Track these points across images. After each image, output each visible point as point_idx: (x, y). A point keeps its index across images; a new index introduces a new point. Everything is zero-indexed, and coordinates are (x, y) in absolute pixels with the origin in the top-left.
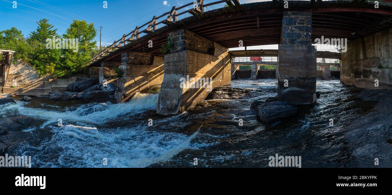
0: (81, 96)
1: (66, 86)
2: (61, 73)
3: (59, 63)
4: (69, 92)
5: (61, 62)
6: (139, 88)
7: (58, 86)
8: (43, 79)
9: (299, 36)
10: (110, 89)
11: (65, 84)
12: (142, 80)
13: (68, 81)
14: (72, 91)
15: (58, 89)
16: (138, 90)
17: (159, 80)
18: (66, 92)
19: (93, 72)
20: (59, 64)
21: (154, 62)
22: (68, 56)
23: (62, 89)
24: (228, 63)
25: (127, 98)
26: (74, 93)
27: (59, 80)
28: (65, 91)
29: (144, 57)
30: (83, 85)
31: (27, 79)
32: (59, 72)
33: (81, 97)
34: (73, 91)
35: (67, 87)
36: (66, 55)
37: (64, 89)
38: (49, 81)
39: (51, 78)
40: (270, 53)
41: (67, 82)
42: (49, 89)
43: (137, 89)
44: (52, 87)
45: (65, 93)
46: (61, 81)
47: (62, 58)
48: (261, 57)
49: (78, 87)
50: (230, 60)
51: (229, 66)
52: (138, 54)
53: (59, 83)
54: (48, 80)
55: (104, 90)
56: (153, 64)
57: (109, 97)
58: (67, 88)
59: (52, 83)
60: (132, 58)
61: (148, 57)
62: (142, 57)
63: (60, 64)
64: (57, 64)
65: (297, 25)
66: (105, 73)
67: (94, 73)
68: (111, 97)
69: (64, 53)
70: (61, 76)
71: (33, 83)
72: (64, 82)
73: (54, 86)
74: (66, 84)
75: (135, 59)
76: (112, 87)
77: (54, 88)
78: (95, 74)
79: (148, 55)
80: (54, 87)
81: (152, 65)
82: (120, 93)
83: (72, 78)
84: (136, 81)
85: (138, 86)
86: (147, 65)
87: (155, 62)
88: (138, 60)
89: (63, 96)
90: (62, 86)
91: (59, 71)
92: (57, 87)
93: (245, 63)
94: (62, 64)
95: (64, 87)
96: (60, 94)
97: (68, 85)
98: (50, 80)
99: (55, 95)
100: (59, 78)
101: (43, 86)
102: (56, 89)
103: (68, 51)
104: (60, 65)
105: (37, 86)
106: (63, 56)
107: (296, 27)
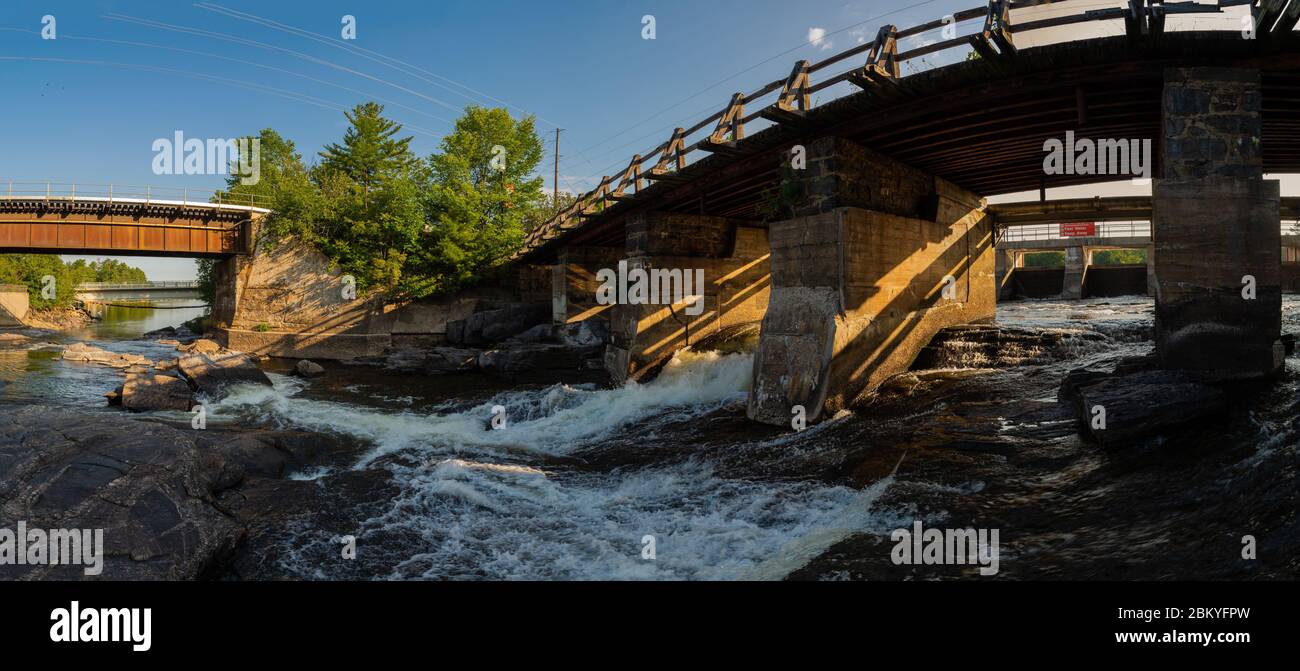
0: (489, 361)
1: (440, 328)
2: (424, 283)
3: (417, 251)
4: (451, 348)
5: (425, 247)
6: (686, 335)
7: (414, 329)
8: (364, 303)
9: (1219, 150)
11: (439, 320)
13: (448, 311)
14: (462, 344)
15: (412, 337)
16: (683, 343)
17: (755, 308)
18: (439, 349)
19: (530, 283)
20: (419, 256)
21: (737, 246)
22: (447, 227)
23: (427, 340)
24: (985, 246)
25: (647, 369)
26: (466, 352)
27: (417, 307)
28: (438, 344)
29: (702, 229)
30: (498, 325)
31: (310, 304)
32: (419, 281)
33: (490, 365)
34: (465, 346)
35: (444, 330)
36: (440, 223)
37: (435, 340)
38: (385, 312)
39: (390, 302)
40: (1124, 208)
41: (445, 316)
42: (383, 339)
43: (680, 338)
44: (394, 331)
45: (435, 353)
46: (424, 313)
47: (427, 235)
48: (1096, 224)
49: (481, 331)
50: (993, 237)
51: (986, 255)
52: (682, 221)
53: (418, 317)
54: (380, 308)
55: (570, 341)
56: (734, 255)
57: (584, 365)
58: (445, 334)
59: (394, 320)
60: (663, 233)
61: (716, 229)
62: (695, 231)
63: (422, 253)
64: (410, 254)
65: (1212, 113)
66: (573, 286)
67: (534, 285)
68: (590, 367)
69: (434, 219)
70: (425, 294)
71: (330, 316)
72: (434, 314)
73: (399, 327)
74: (440, 322)
75: (672, 236)
76: (594, 332)
77: (400, 334)
78: (537, 288)
79: (715, 223)
80: (402, 331)
81: (730, 256)
82: (622, 351)
83: (460, 302)
84: (675, 311)
85: (683, 330)
86: (712, 257)
87: (740, 248)
88: (683, 240)
89: (429, 360)
90: (425, 328)
91: (416, 278)
92: (410, 331)
93: (1044, 246)
94: (429, 255)
95: (432, 331)
96: (421, 354)
97: (447, 324)
98: (389, 308)
99: (405, 359)
100: (416, 300)
101: (364, 326)
102: (405, 337)
103: (446, 210)
104: (421, 258)
105: (342, 328)
106: (429, 228)
107: (1208, 121)
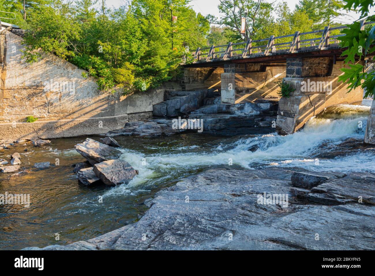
6: (314, 110)
7: (138, 110)
8: (109, 96)
10: (250, 112)
11: (149, 103)
12: (318, 99)
13: (152, 97)
14: (167, 117)
15: (137, 115)
16: (312, 114)
17: (338, 98)
19: (189, 79)
21: (333, 70)
23: (144, 116)
27: (137, 96)
29: (320, 64)
30: (187, 105)
34: (169, 118)
35: (152, 109)
38: (121, 101)
39: (124, 94)
41: (151, 101)
42: (124, 118)
43: (311, 112)
44: (128, 112)
46: (141, 99)
49: (180, 109)
52: (313, 61)
53: (138, 103)
54: (119, 99)
55: (238, 113)
56: (332, 75)
57: (258, 125)
59: (127, 105)
60: (307, 67)
61: (325, 63)
62: (317, 65)
67: (191, 80)
71: (84, 106)
72: (146, 100)
73: (130, 110)
74: (150, 105)
75: (310, 69)
76: (253, 108)
77: (131, 114)
78: (193, 81)
79: (325, 60)
80: (132, 112)
81: (330, 75)
83: (156, 92)
84: (309, 99)
85: (313, 108)
86: (324, 76)
87: (334, 71)
88: (313, 70)
90: (143, 109)
92: (136, 111)
95: (146, 111)
97: (153, 106)
98: (123, 98)
100: (136, 93)
101: (111, 110)
102: (134, 115)
105: (95, 113)
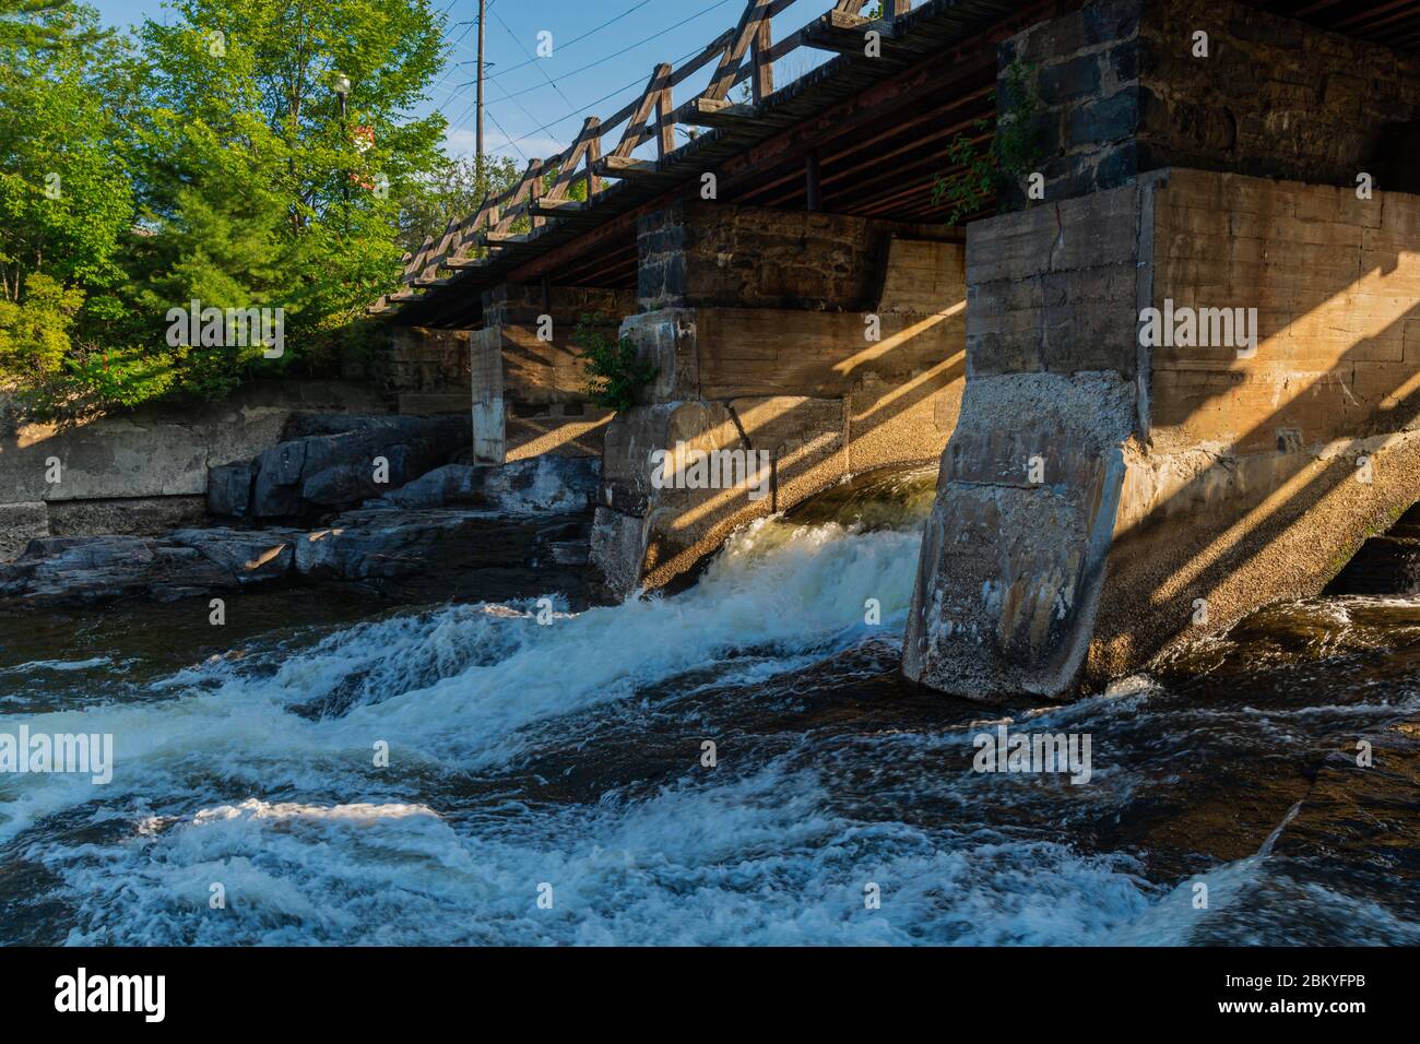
0: (320, 557)
1: (189, 481)
2: (137, 368)
3: (115, 286)
4: (222, 530)
5: (140, 275)
6: (772, 484)
7: (116, 487)
10: (555, 498)
11: (186, 461)
13: (213, 436)
14: (253, 520)
15: (111, 507)
16: (765, 502)
17: (929, 425)
18: (189, 533)
19: (419, 371)
20: (121, 295)
22: (201, 225)
23: (153, 512)
25: (683, 563)
26: (261, 537)
27: (120, 428)
28: (186, 521)
29: (810, 245)
30: (342, 470)
32: (124, 361)
33: (324, 566)
34: (259, 523)
35: (201, 487)
36: (178, 214)
37: (177, 510)
38: (24, 443)
39: (40, 417)
41: (201, 451)
42: (22, 516)
44: (53, 493)
45: (179, 544)
46: (143, 443)
47: (144, 245)
49: (297, 485)
52: (766, 226)
53: (124, 456)
55: (513, 504)
57: (545, 555)
58: (205, 496)
60: (721, 255)
62: (793, 250)
63: (129, 289)
64: (93, 291)
66: (518, 379)
67: (428, 377)
68: (562, 560)
69: (162, 202)
70: (143, 394)
72: (170, 447)
73: (72, 484)
74: (190, 467)
75: (741, 262)
76: (567, 480)
78: (437, 382)
81: (874, 310)
82: (629, 523)
83: (243, 418)
84: (748, 429)
89: (162, 563)
90: (150, 485)
91: (114, 353)
92: (105, 493)
94: (149, 297)
95: (167, 490)
96: (138, 548)
97: (210, 470)
99: (93, 566)
100: (117, 412)
102: (90, 508)
103: (195, 181)
104: (128, 302)
106: (149, 227)
